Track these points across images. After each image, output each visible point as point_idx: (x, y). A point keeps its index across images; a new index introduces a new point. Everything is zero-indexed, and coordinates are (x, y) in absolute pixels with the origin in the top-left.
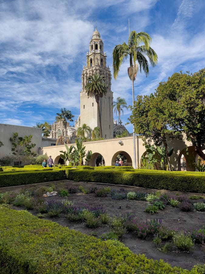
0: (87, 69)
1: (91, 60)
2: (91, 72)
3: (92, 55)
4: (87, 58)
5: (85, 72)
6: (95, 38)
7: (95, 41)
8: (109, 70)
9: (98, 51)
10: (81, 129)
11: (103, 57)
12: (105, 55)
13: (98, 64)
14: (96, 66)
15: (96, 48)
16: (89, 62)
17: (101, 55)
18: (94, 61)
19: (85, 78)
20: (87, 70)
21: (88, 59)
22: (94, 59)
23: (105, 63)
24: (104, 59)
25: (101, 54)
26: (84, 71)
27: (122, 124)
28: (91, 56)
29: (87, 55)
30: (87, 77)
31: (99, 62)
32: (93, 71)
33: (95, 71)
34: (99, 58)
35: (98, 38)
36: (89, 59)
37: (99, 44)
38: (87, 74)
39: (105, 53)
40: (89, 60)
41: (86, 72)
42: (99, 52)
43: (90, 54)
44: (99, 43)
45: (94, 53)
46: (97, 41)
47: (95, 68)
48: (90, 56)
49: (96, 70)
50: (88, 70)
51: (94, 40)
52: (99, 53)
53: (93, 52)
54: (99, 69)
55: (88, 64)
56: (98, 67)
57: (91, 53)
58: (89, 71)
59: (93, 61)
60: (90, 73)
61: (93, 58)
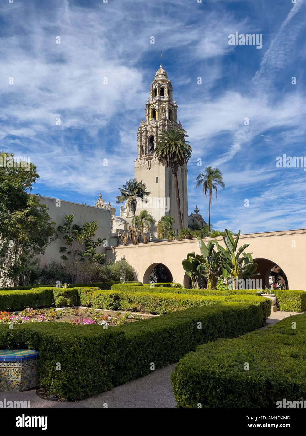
0: (147, 124)
1: (154, 112)
2: (155, 129)
3: (156, 103)
4: (147, 108)
5: (143, 129)
6: (161, 78)
7: (161, 83)
8: (180, 128)
9: (166, 97)
10: (138, 220)
11: (172, 107)
12: (175, 105)
13: (166, 117)
14: (163, 120)
15: (162, 93)
16: (150, 115)
17: (170, 104)
18: (159, 112)
19: (143, 138)
20: (147, 126)
21: (149, 110)
22: (159, 109)
23: (176, 116)
24: (173, 111)
25: (170, 102)
26: (141, 128)
27: (199, 213)
28: (154, 105)
29: (147, 103)
30: (146, 136)
31: (167, 114)
32: (157, 128)
33: (161, 127)
34: (167, 108)
35: (164, 78)
36: (151, 110)
37: (167, 87)
38: (147, 132)
39: (175, 102)
40: (150, 112)
41: (146, 128)
42: (167, 99)
43: (151, 102)
44: (166, 85)
45: (159, 101)
46: (163, 83)
47: (162, 122)
48: (152, 106)
49: (164, 126)
50: (149, 126)
51: (159, 82)
52: (167, 101)
53: (158, 98)
54: (167, 125)
55: (149, 117)
56: (166, 122)
57: (153, 100)
58: (151, 128)
59: (157, 113)
60: (152, 131)
61: (157, 108)
